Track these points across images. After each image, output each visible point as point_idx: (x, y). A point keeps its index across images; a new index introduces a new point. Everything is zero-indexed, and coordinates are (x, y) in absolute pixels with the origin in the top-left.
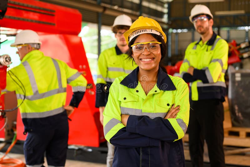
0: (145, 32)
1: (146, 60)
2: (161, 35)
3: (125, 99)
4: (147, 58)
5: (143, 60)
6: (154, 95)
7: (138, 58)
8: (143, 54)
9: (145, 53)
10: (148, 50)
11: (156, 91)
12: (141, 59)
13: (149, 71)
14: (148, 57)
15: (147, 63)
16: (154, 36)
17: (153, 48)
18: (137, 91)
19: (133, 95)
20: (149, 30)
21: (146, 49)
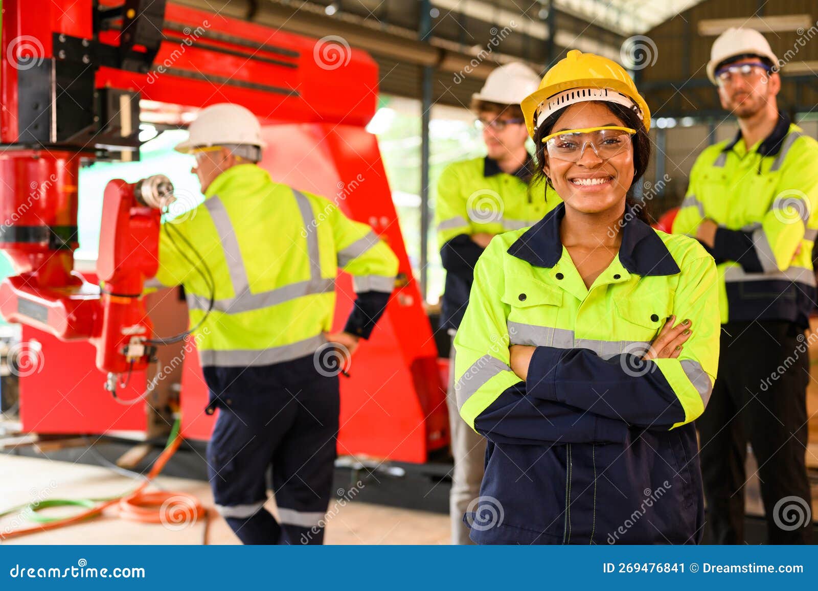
0: (587, 98)
1: (587, 182)
2: (635, 108)
3: (523, 297)
4: (591, 177)
5: (578, 183)
6: (610, 287)
7: (564, 175)
8: (578, 163)
9: (587, 161)
10: (596, 152)
11: (617, 277)
12: (572, 180)
13: (594, 216)
14: (596, 172)
15: (592, 193)
16: (615, 109)
17: (609, 146)
18: (560, 276)
19: (549, 288)
20: (598, 92)
21: (589, 149)
